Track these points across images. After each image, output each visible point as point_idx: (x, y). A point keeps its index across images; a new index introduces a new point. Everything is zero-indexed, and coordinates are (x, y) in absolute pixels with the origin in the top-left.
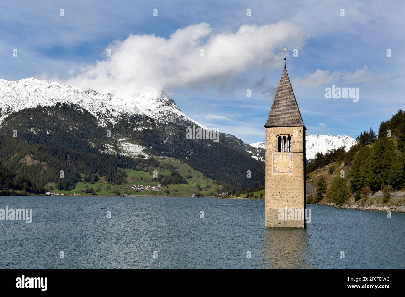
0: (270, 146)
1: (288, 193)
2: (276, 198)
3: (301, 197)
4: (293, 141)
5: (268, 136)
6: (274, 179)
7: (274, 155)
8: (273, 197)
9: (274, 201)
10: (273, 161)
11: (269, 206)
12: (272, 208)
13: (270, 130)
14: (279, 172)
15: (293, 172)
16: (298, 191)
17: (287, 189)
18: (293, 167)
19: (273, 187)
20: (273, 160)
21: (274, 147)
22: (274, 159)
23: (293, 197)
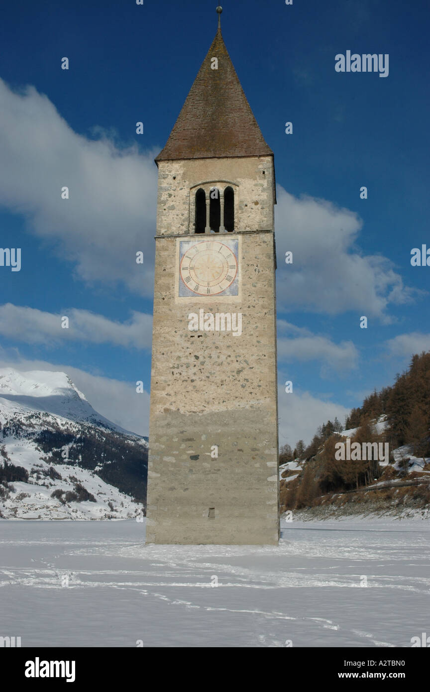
0: (171, 216)
1: (223, 358)
2: (184, 374)
3: (266, 370)
4: (241, 202)
5: (166, 190)
6: (179, 315)
7: (181, 242)
8: (176, 371)
9: (178, 386)
10: (177, 262)
11: (162, 401)
12: (173, 408)
13: (173, 173)
14: (195, 294)
15: (240, 293)
16: (254, 349)
17: (222, 344)
18: (240, 278)
19: (177, 339)
20: (177, 257)
21: (184, 221)
22: (182, 256)
23: (239, 372)
